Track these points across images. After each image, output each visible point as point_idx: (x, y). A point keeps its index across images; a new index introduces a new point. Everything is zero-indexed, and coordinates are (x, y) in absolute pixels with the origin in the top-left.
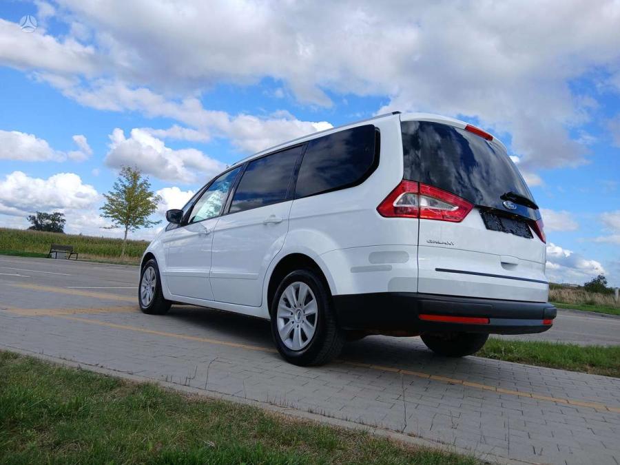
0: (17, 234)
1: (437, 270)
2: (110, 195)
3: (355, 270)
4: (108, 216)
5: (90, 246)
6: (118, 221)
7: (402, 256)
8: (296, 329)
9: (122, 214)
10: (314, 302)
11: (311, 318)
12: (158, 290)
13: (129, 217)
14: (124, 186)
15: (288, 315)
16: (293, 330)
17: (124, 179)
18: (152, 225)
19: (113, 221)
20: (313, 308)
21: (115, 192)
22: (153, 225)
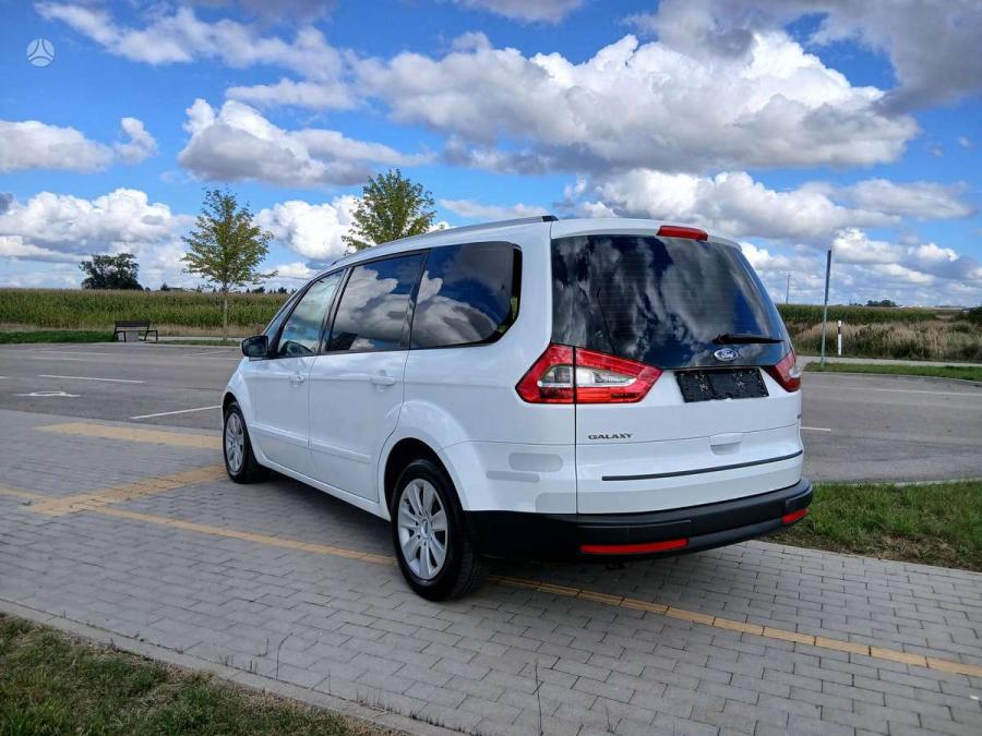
0: (64, 298)
1: (605, 479)
2: (193, 238)
3: (492, 475)
4: (195, 271)
5: (177, 310)
6: (210, 277)
7: (554, 461)
8: (423, 547)
9: (215, 265)
10: (442, 513)
11: (440, 535)
12: (247, 448)
13: (226, 270)
14: (213, 220)
15: (413, 526)
16: (420, 548)
17: (211, 211)
18: (262, 279)
19: (203, 277)
20: (442, 523)
21: (200, 232)
22: (265, 279)
